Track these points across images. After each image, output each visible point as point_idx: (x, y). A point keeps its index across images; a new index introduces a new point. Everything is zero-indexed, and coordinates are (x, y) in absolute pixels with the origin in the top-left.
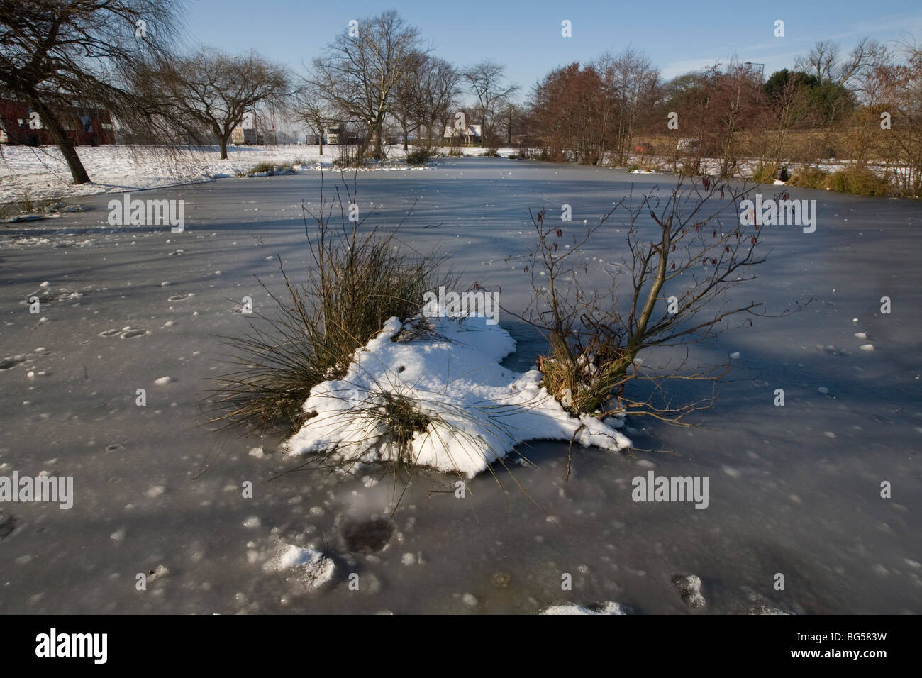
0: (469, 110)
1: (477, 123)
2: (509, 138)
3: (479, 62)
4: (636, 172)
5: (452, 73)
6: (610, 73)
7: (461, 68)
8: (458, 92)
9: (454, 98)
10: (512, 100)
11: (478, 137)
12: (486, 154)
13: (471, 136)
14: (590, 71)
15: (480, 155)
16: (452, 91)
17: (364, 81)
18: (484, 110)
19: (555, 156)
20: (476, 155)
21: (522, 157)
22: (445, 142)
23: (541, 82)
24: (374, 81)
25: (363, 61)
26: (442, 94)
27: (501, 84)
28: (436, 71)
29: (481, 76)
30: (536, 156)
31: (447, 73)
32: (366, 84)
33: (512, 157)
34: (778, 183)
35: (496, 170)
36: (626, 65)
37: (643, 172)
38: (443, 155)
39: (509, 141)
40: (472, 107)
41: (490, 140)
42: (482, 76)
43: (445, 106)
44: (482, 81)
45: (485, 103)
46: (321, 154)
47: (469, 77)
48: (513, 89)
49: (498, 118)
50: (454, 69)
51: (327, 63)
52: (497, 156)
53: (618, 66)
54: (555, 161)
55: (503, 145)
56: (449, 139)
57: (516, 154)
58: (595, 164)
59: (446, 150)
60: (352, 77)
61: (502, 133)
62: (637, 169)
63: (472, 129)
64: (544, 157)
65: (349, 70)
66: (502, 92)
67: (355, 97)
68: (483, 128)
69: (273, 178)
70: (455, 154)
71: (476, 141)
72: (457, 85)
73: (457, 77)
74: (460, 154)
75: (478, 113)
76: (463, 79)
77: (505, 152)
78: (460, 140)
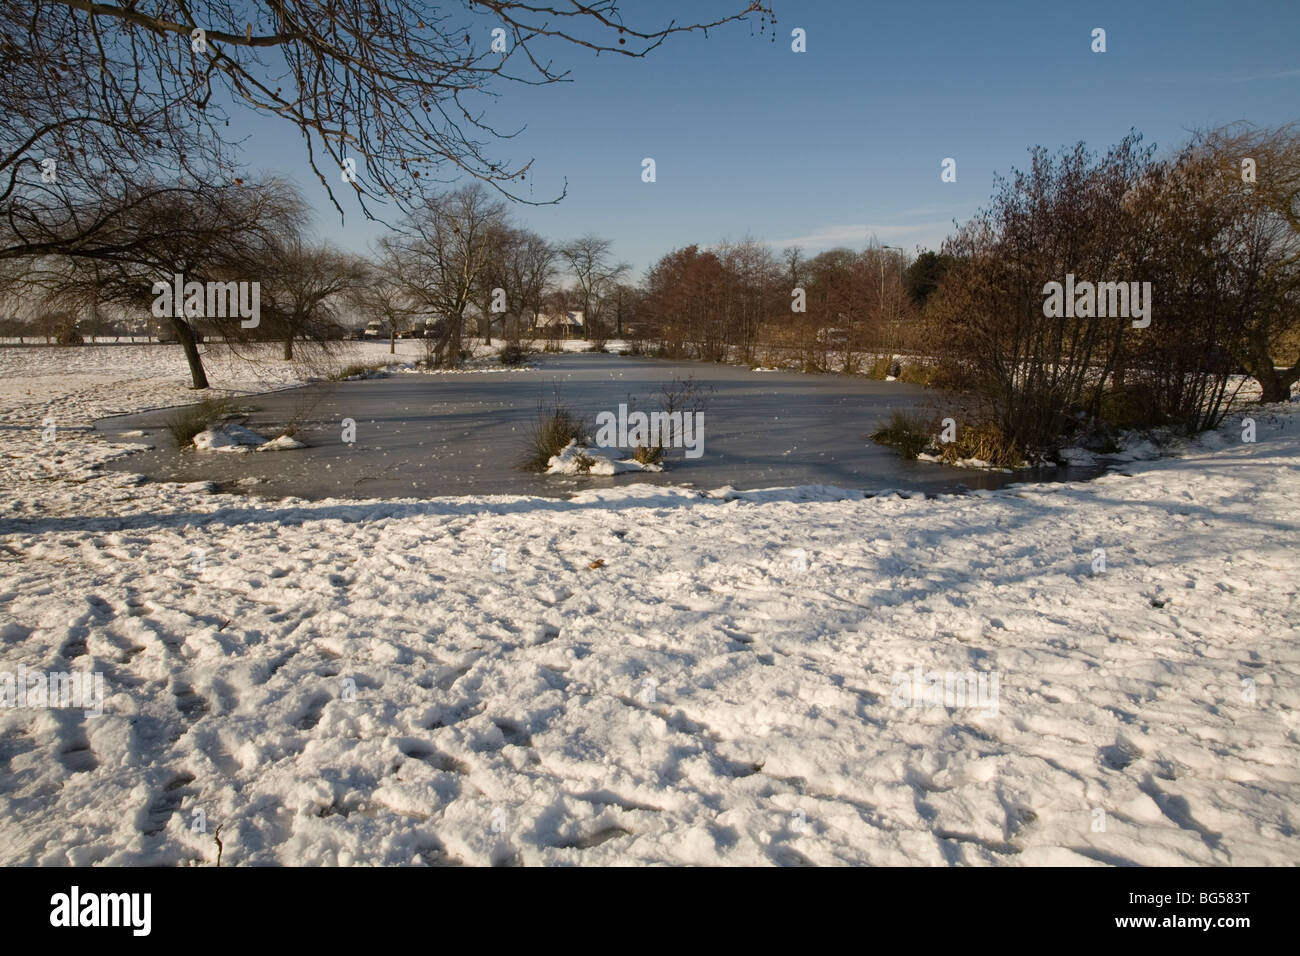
0: (568, 293)
1: (577, 310)
2: (620, 327)
3: (579, 236)
4: (758, 369)
5: (546, 251)
6: (730, 260)
7: (556, 243)
8: (553, 272)
9: (548, 280)
10: (621, 281)
11: (579, 327)
12: (591, 350)
13: (570, 326)
14: (710, 258)
15: (584, 351)
16: (546, 271)
17: (440, 264)
18: (586, 294)
19: (673, 351)
20: (578, 350)
21: (635, 353)
22: (539, 334)
23: (654, 267)
24: (454, 264)
25: (440, 242)
26: (534, 275)
27: (607, 262)
28: (525, 247)
29: (582, 253)
30: (652, 352)
31: (539, 251)
32: (443, 268)
33: (623, 353)
34: (890, 379)
35: (605, 371)
36: (746, 254)
37: (766, 370)
38: (537, 351)
39: (620, 331)
40: (571, 290)
41: (595, 330)
42: (584, 253)
43: (538, 288)
44: (583, 259)
45: (587, 285)
46: (393, 352)
47: (567, 254)
48: (622, 268)
49: (603, 302)
50: (547, 245)
51: (393, 243)
52: (605, 351)
53: (737, 254)
54: (673, 358)
55: (612, 337)
56: (541, 329)
57: (629, 349)
58: (719, 361)
59: (540, 345)
60: (425, 259)
61: (609, 321)
62: (759, 366)
63: (572, 317)
64: (662, 354)
65: (422, 252)
66: (609, 273)
67: (428, 282)
68: (585, 315)
69: (365, 382)
70: (552, 350)
71: (577, 332)
72: (552, 264)
73: (552, 255)
74: (559, 350)
75: (578, 297)
76: (559, 256)
77: (615, 346)
78: (557, 332)
